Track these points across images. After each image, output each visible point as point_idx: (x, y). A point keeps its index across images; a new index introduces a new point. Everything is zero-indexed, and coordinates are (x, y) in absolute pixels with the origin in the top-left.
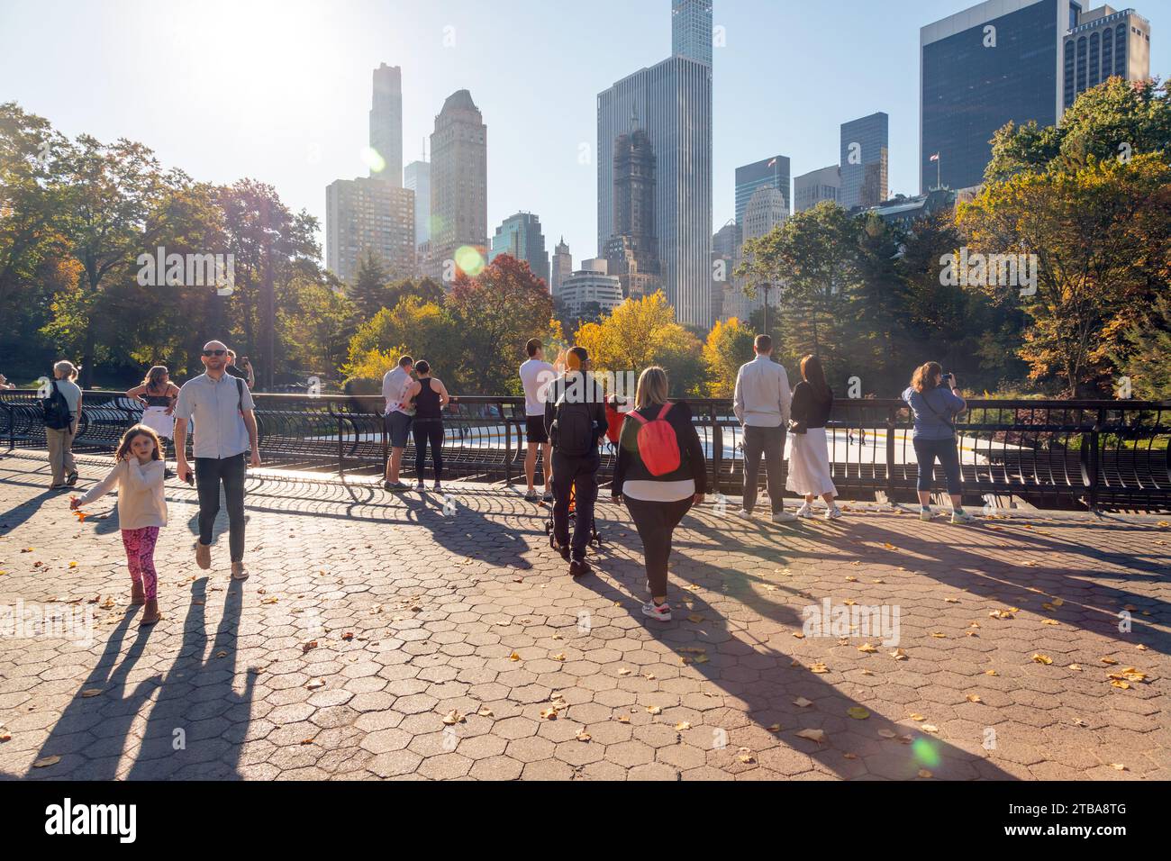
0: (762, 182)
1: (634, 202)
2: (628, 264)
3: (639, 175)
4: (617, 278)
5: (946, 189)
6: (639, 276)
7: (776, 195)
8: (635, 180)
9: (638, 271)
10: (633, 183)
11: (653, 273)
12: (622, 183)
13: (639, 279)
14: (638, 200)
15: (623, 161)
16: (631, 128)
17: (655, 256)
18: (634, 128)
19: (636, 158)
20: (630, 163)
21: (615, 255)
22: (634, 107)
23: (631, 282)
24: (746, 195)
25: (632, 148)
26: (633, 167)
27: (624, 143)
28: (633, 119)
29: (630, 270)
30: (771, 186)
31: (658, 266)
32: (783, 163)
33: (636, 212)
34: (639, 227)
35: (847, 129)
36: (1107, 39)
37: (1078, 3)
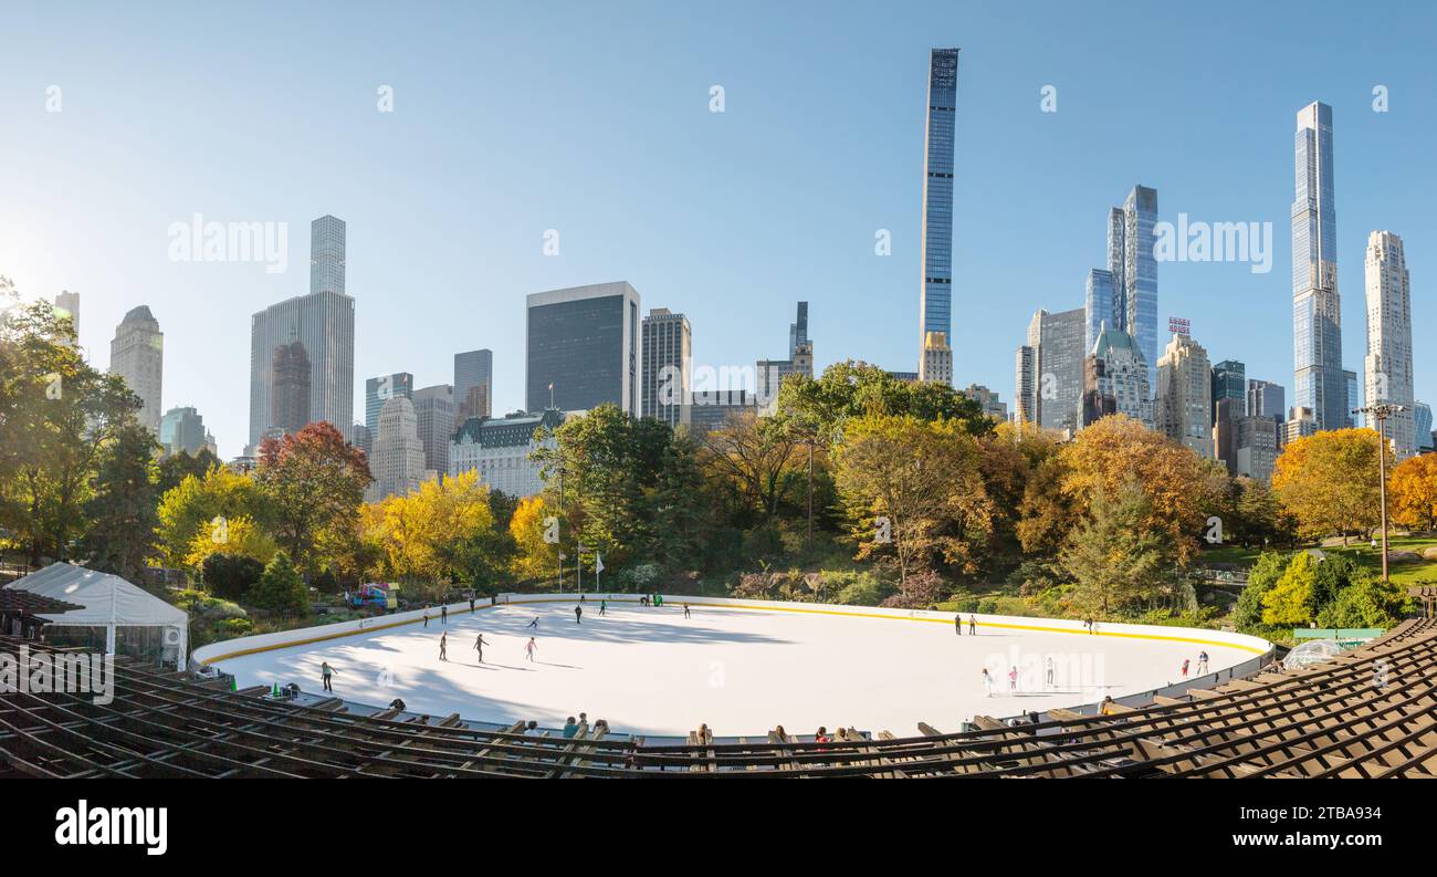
3: (296, 377)
7: (406, 402)
8: (292, 382)
10: (290, 384)
15: (281, 366)
18: (292, 341)
19: (294, 364)
20: (290, 368)
24: (376, 402)
25: (290, 356)
26: (291, 371)
27: (282, 351)
30: (402, 395)
32: (410, 378)
35: (461, 359)
36: (670, 328)
37: (635, 302)
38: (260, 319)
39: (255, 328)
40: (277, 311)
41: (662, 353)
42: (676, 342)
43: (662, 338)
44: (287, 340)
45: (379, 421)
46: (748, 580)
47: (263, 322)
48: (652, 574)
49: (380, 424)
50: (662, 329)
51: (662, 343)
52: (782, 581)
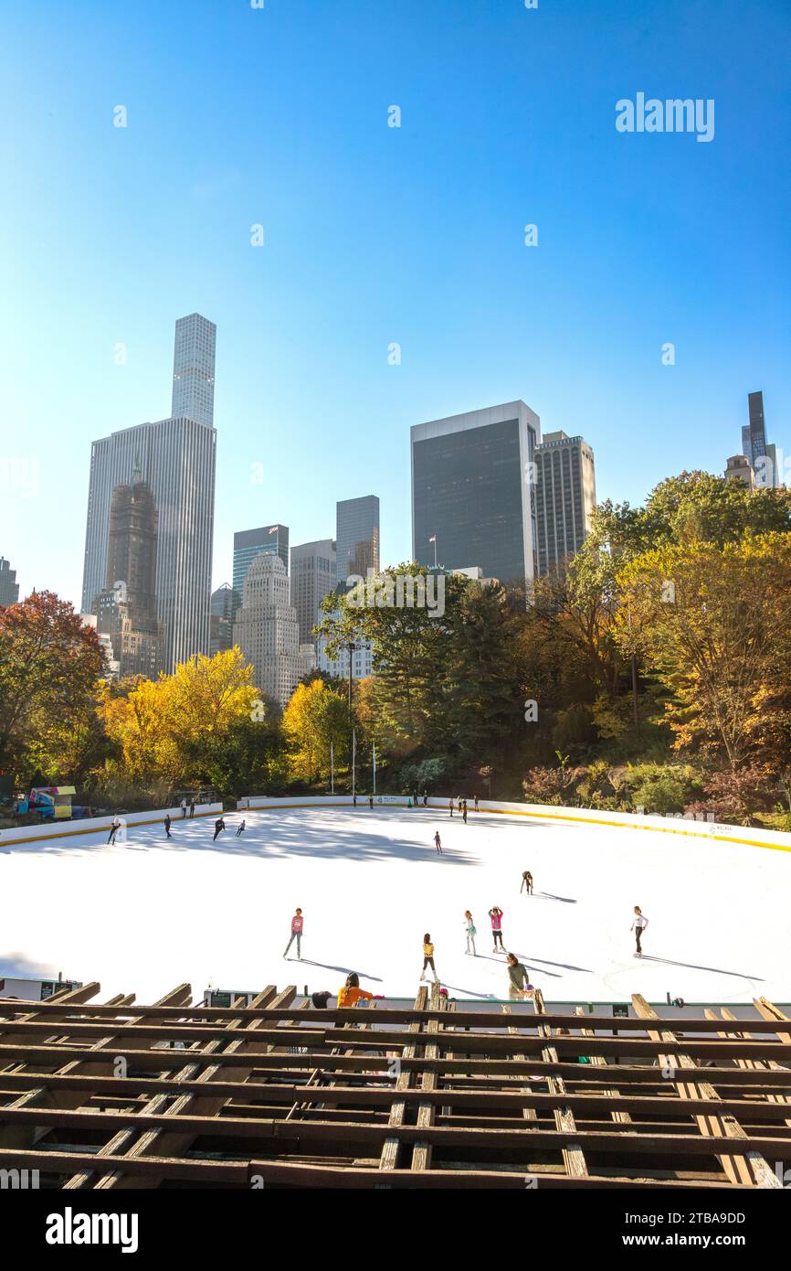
0: (264, 548)
1: (131, 556)
2: (121, 621)
3: (138, 528)
4: (108, 637)
5: (442, 568)
6: (133, 635)
7: (277, 561)
8: (134, 534)
9: (133, 630)
10: (131, 536)
11: (150, 633)
12: (119, 534)
13: (133, 639)
14: (137, 555)
15: (120, 512)
16: (132, 479)
17: (153, 614)
18: (136, 480)
19: (136, 510)
20: (131, 515)
21: (107, 611)
22: (137, 460)
23: (124, 641)
24: (247, 560)
25: (133, 499)
26: (132, 519)
27: (123, 493)
28: (135, 471)
29: (123, 628)
30: (273, 553)
31: (155, 626)
32: (283, 531)
33: (133, 566)
34: (136, 583)
35: (343, 508)
36: (565, 457)
37: (533, 426)
38: (100, 448)
39: (96, 462)
40: (122, 438)
41: (558, 489)
42: (574, 474)
43: (557, 470)
44: (130, 480)
45: (245, 584)
46: (541, 778)
47: (102, 451)
48: (437, 771)
49: (245, 589)
50: (556, 458)
51: (557, 477)
52: (580, 779)
